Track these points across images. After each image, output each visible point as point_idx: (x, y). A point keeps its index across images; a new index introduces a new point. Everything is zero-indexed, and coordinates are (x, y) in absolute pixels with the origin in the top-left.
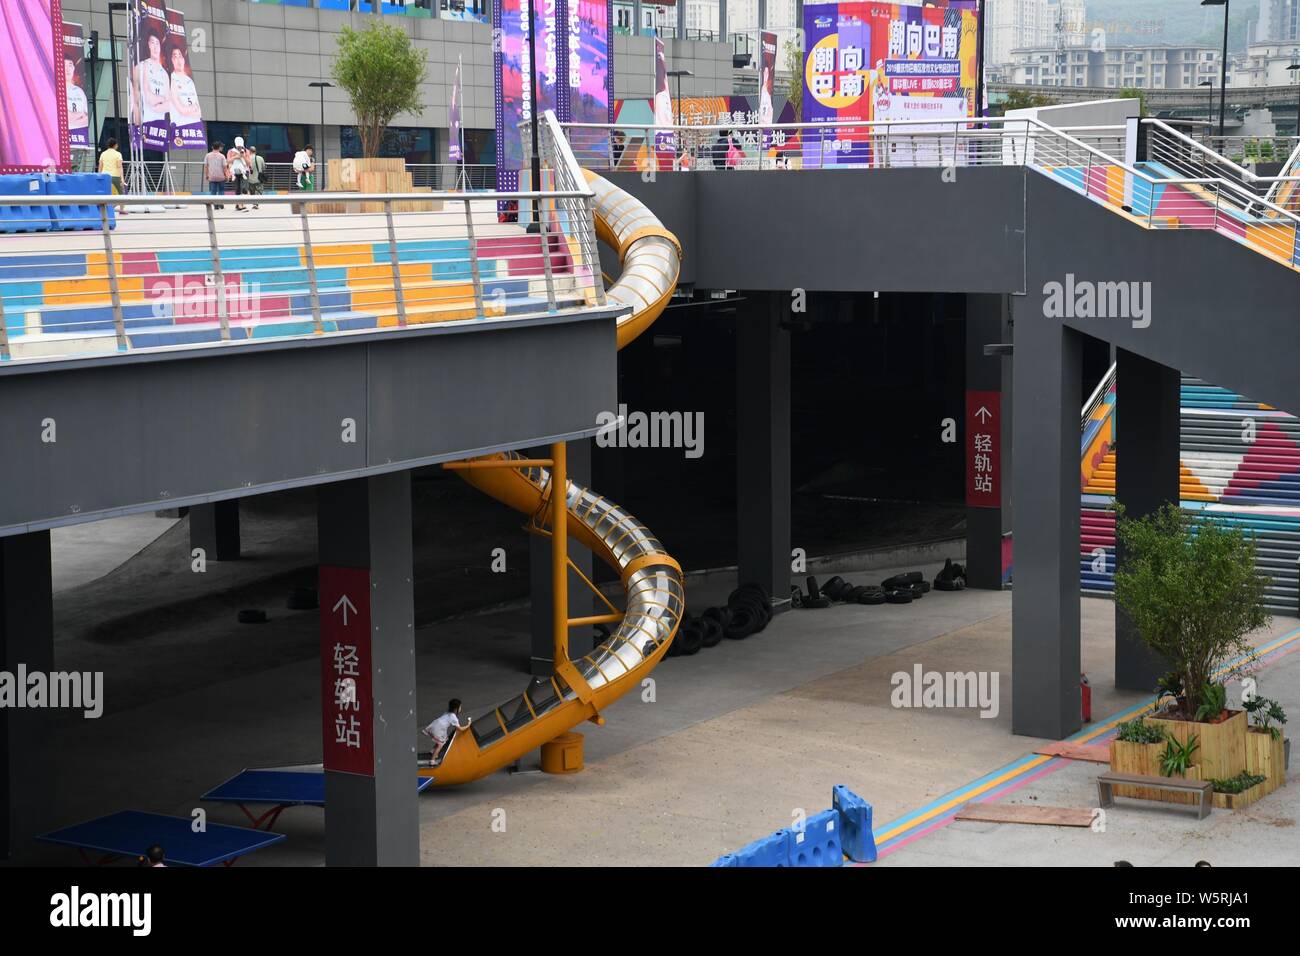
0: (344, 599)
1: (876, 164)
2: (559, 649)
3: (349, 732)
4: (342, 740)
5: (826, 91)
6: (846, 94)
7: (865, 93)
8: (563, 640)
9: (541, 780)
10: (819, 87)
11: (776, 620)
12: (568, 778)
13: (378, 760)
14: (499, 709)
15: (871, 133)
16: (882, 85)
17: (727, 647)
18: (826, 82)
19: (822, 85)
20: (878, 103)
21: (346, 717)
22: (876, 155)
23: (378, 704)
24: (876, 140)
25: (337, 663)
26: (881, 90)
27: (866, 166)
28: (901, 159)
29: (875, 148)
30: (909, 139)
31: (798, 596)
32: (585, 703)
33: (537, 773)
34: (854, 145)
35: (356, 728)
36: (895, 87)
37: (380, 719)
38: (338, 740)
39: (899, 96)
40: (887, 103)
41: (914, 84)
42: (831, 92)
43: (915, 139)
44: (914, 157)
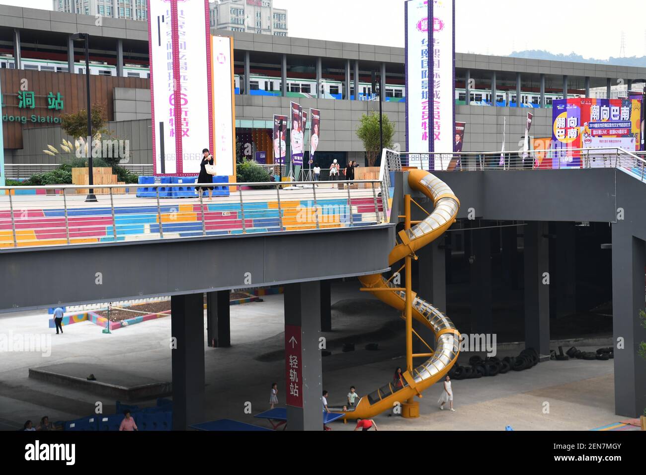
0: (293, 338)
1: (584, 167)
2: (408, 366)
3: (294, 390)
4: (292, 393)
5: (562, 136)
6: (570, 137)
7: (578, 137)
8: (410, 363)
9: (399, 420)
10: (559, 134)
11: (540, 365)
12: (411, 420)
13: (304, 402)
14: (380, 390)
15: (581, 153)
16: (587, 133)
17: (512, 374)
18: (562, 132)
19: (560, 134)
20: (585, 141)
21: (294, 385)
22: (584, 163)
23: (305, 379)
24: (584, 156)
25: (290, 363)
26: (587, 135)
27: (579, 167)
28: (598, 164)
29: (583, 160)
30: (602, 156)
31: (554, 355)
32: (413, 388)
33: (400, 418)
34: (574, 159)
35: (297, 389)
36: (594, 133)
37: (305, 386)
38: (291, 393)
39: (597, 138)
40: (590, 140)
41: (605, 132)
42: (564, 136)
43: (605, 156)
44: (605, 163)
